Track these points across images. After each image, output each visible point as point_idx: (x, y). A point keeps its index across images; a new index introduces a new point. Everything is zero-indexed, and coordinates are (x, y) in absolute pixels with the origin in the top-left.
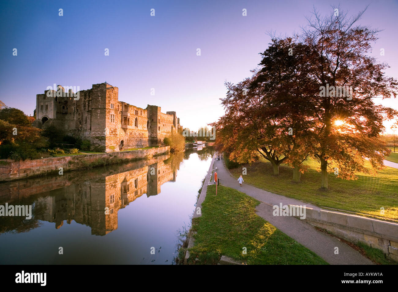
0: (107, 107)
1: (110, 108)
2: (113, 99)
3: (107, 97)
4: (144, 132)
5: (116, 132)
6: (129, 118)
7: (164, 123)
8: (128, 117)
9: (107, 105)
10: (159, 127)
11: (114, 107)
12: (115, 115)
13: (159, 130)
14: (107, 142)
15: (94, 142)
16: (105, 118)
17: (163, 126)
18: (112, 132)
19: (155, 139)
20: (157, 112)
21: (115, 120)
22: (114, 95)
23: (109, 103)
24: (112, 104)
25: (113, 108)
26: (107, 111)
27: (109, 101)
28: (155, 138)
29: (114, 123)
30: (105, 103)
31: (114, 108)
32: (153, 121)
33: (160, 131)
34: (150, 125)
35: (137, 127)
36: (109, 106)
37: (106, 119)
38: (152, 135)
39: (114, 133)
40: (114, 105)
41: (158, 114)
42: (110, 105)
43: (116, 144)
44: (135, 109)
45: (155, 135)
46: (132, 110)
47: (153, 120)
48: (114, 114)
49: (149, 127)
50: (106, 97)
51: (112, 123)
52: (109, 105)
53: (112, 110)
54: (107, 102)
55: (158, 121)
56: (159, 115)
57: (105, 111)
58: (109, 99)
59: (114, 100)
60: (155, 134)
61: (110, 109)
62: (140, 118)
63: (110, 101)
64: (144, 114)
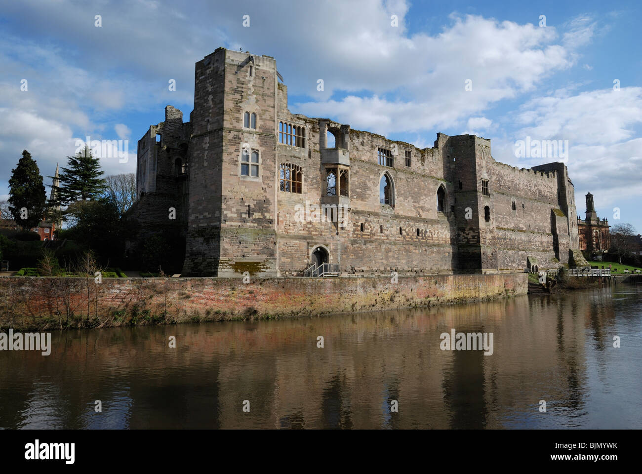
0: (226, 125)
1: (242, 125)
2: (253, 98)
3: (227, 89)
4: (422, 227)
5: (268, 211)
6: (346, 171)
7: (513, 199)
8: (341, 167)
9: (226, 117)
10: (487, 209)
11: (259, 123)
12: (261, 150)
13: (487, 218)
14: (227, 246)
15: (194, 249)
16: (221, 161)
17: (511, 207)
18: (250, 213)
19: (471, 250)
20: (474, 154)
21: (260, 168)
22: (259, 82)
23: (238, 109)
24: (248, 113)
25: (255, 128)
26: (228, 136)
27: (237, 103)
28: (471, 246)
29: (260, 180)
30: (221, 112)
31: (258, 125)
32: (461, 187)
33: (493, 224)
34: (450, 201)
35: (394, 206)
36: (238, 120)
37: (225, 165)
38: (461, 237)
39: (257, 215)
40: (258, 117)
41: (477, 160)
42: (243, 116)
43: (265, 257)
44: (381, 143)
45: (469, 237)
46: (367, 148)
47: (461, 184)
48: (257, 146)
49: (449, 209)
50: (223, 91)
51: (250, 178)
52: (237, 115)
53: (249, 132)
54: (228, 104)
55: (480, 186)
56: (484, 163)
57: (221, 139)
58: (238, 96)
59: (257, 101)
60: (472, 233)
61: (240, 131)
62: (401, 175)
63: (241, 105)
64: (419, 164)
